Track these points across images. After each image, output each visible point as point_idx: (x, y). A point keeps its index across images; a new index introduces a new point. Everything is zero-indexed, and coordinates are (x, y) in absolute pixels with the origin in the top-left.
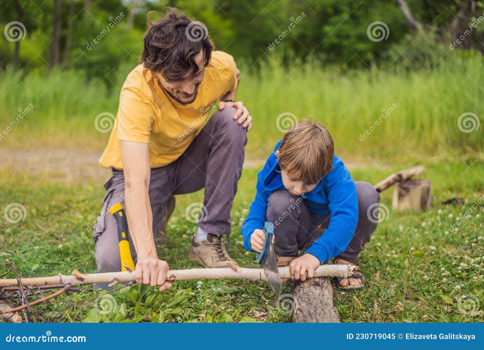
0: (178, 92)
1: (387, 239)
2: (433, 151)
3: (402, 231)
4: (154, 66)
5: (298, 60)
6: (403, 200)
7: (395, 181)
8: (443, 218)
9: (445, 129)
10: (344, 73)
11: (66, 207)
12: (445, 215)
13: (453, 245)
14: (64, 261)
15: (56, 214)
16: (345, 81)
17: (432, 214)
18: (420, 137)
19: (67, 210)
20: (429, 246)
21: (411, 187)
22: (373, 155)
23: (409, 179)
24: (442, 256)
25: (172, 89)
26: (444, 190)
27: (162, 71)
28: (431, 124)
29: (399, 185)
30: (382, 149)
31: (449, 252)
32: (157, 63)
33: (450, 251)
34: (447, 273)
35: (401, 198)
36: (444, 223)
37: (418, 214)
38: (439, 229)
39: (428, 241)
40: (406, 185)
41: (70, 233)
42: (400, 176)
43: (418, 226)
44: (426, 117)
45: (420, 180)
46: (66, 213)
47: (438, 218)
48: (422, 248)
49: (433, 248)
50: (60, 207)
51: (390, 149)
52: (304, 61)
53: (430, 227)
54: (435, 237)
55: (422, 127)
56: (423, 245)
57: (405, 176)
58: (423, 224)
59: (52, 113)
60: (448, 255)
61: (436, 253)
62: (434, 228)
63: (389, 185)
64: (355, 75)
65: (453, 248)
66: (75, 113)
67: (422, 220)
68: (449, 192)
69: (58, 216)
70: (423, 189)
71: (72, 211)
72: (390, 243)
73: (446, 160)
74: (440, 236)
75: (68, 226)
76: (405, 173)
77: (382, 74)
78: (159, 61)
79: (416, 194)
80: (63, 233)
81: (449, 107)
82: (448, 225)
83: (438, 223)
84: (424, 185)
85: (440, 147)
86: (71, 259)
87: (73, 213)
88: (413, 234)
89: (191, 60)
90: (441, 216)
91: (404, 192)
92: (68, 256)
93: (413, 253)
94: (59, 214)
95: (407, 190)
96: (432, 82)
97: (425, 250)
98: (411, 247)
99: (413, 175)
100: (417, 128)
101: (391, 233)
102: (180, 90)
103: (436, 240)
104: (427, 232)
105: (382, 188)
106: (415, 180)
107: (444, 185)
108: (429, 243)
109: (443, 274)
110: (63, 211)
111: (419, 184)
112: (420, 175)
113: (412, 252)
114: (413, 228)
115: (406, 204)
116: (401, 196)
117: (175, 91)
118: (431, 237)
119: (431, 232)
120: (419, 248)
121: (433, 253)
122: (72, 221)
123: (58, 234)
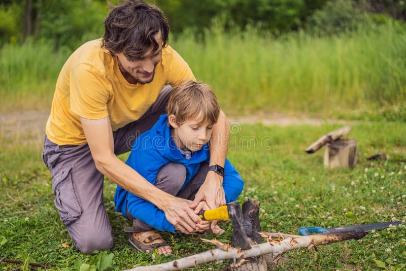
0: (138, 72)
1: (321, 200)
2: (354, 104)
3: (334, 192)
4: (116, 45)
5: (238, 29)
6: (333, 159)
7: (325, 142)
8: (370, 176)
9: (364, 85)
10: (276, 37)
11: (34, 175)
12: (371, 173)
13: (381, 204)
14: (30, 233)
15: (25, 183)
16: (278, 45)
17: (359, 172)
18: (342, 93)
19: (35, 178)
20: (359, 206)
21: (340, 147)
22: (303, 109)
23: (338, 139)
24: (372, 215)
25: (133, 69)
26: (367, 146)
27: (124, 50)
28: (352, 81)
29: (329, 146)
30: (310, 104)
31: (377, 212)
32: (119, 42)
33: (378, 210)
34: (378, 235)
35: (331, 157)
36: (371, 182)
37: (346, 172)
38: (366, 187)
39: (358, 201)
40: (335, 146)
41: (37, 203)
42: (330, 137)
43: (348, 185)
44: (347, 75)
45: (347, 140)
46: (34, 180)
47: (365, 176)
48: (353, 209)
49: (363, 208)
50: (29, 175)
51: (317, 103)
52: (243, 29)
53: (359, 186)
54: (364, 196)
55: (344, 83)
56: (354, 206)
57: (334, 137)
58: (353, 183)
59: (25, 79)
60: (376, 214)
61: (366, 213)
62: (363, 187)
63: (320, 146)
64: (287, 39)
65: (380, 207)
66: (45, 78)
67: (351, 177)
68: (372, 148)
69: (26, 184)
70: (350, 148)
71: (39, 178)
72: (324, 205)
73: (366, 113)
74: (369, 195)
75: (35, 196)
76: (334, 134)
77: (309, 38)
78: (121, 41)
79: (345, 153)
80: (30, 202)
81: (367, 65)
82: (374, 183)
83: (366, 182)
84: (351, 144)
85: (360, 101)
86: (37, 231)
87: (40, 181)
88: (344, 194)
89: (151, 38)
90: (367, 174)
91: (333, 152)
92: (34, 228)
93: (346, 214)
94: (28, 183)
95: (337, 150)
96: (352, 43)
97: (356, 211)
98: (344, 208)
99: (341, 136)
100: (340, 85)
101: (324, 194)
102: (140, 69)
103: (365, 199)
104: (356, 192)
105: (315, 149)
106: (343, 140)
107: (368, 141)
108: (360, 204)
109: (375, 236)
110: (31, 180)
111: (347, 145)
112: (348, 135)
113: (344, 213)
114: (344, 187)
115: (335, 163)
116: (331, 156)
117: (135, 70)
118: (360, 197)
119: (360, 191)
120: (351, 209)
121: (363, 213)
122: (39, 190)
123: (26, 204)
